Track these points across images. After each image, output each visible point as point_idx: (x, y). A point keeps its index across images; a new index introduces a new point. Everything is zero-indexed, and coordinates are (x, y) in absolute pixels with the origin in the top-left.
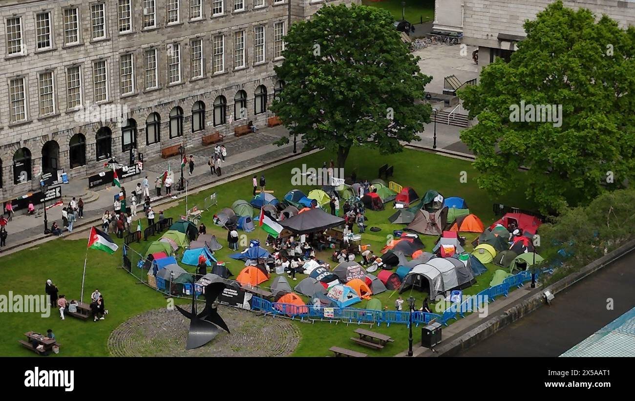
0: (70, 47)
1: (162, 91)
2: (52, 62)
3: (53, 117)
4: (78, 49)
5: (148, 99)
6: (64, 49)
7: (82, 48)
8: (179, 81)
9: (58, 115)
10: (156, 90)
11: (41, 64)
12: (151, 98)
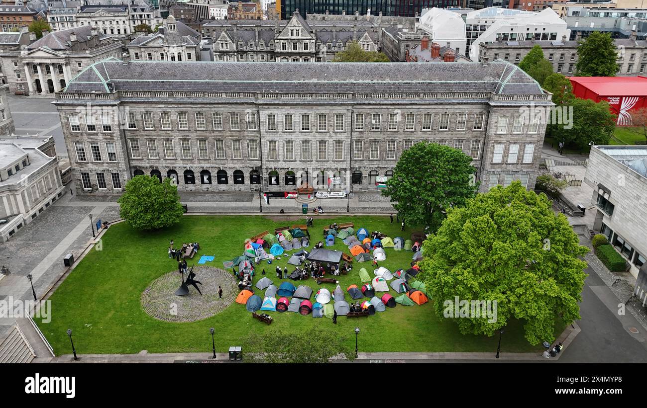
0: (320, 132)
1: (381, 161)
2: (309, 137)
3: (308, 161)
4: (325, 134)
5: (370, 163)
6: (317, 132)
7: (328, 134)
8: (394, 159)
9: (312, 161)
10: (376, 160)
11: (303, 137)
12: (373, 163)
